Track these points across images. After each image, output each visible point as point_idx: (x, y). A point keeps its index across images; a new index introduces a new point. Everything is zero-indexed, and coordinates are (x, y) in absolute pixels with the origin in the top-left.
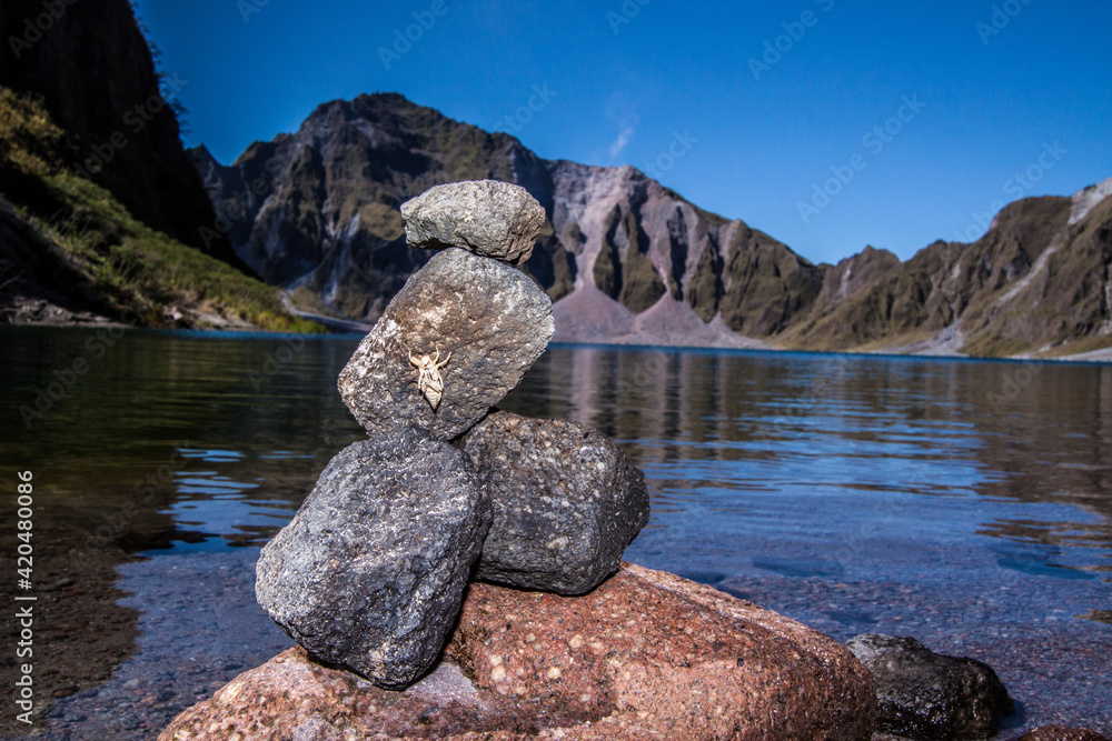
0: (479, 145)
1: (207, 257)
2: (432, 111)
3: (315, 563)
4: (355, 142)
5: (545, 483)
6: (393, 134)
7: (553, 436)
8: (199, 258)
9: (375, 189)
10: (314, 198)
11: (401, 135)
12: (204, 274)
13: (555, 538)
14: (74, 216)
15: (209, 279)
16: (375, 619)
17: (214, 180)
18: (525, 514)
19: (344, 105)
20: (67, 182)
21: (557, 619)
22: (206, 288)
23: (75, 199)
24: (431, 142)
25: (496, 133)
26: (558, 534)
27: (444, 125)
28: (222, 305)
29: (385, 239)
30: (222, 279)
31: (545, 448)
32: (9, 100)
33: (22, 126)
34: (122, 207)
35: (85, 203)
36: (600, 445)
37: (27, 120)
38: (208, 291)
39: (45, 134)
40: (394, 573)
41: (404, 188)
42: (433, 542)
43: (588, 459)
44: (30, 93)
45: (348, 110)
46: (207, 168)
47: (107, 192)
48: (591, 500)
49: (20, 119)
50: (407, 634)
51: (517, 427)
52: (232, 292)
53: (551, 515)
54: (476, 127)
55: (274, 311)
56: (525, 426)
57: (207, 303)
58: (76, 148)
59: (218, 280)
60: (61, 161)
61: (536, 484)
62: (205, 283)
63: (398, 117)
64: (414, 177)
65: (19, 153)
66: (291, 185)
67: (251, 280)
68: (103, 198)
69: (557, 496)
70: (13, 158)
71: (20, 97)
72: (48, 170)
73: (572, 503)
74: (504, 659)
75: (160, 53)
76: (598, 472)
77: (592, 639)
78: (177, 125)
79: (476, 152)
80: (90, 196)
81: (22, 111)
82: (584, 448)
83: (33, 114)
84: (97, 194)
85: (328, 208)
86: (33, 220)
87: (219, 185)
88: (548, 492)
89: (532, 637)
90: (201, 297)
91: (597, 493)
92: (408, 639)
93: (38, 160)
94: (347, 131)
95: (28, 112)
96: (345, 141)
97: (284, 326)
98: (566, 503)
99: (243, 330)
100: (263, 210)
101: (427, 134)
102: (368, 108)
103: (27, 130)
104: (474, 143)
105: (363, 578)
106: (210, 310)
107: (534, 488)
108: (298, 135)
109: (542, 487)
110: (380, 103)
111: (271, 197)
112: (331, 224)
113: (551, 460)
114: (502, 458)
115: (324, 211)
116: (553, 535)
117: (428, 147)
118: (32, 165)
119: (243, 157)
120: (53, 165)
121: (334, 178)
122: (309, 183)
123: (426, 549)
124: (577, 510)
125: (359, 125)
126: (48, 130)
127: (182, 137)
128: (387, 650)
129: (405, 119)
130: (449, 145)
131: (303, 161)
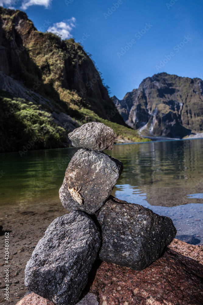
0: (189, 82)
1: (118, 125)
2: (175, 75)
3: (30, 268)
4: (154, 88)
5: (123, 230)
6: (164, 84)
7: (128, 211)
8: (116, 125)
9: (161, 100)
10: (144, 105)
11: (166, 84)
12: (118, 129)
13: (125, 252)
14: (86, 119)
15: (119, 130)
16: (50, 288)
17: (118, 104)
18: (114, 242)
19: (150, 78)
20: (83, 110)
21: (130, 280)
22: (119, 133)
23: (85, 114)
24: (175, 84)
25: (194, 78)
26: (126, 250)
27: (178, 79)
28: (123, 137)
29: (165, 113)
30: (123, 130)
31: (124, 216)
32: (69, 93)
33: (72, 98)
34: (96, 115)
35: (88, 115)
36: (145, 214)
37: (73, 96)
38: (119, 134)
39: (77, 99)
40: (54, 273)
41: (169, 98)
42: (69, 260)
43: (140, 220)
44: (73, 90)
45: (151, 79)
46: (116, 101)
47: (93, 112)
48: (140, 236)
49: (71, 97)
50: (62, 294)
51: (115, 208)
52: (125, 133)
53: (124, 243)
54: (188, 78)
55: (136, 137)
56: (118, 208)
57: (119, 137)
58: (84, 102)
59: (121, 130)
60: (81, 106)
61: (120, 230)
62: (119, 131)
63: (165, 79)
64: (171, 95)
65: (72, 105)
66: (138, 102)
67: (130, 129)
68: (92, 113)
69: (127, 235)
70: (71, 107)
71: (71, 91)
72: (79, 108)
73: (132, 238)
74: (107, 298)
75: (102, 74)
76: (144, 224)
77: (142, 290)
78: (108, 91)
79: (189, 85)
80: (89, 113)
81: (72, 95)
82: (139, 215)
83: (74, 95)
84: (90, 112)
85: (148, 107)
86: (77, 121)
87: (120, 105)
88: (124, 234)
89: (120, 288)
90: (118, 135)
91: (142, 233)
92: (63, 295)
93: (76, 106)
94: (151, 85)
95: (73, 95)
96: (151, 88)
97: (139, 140)
98: (130, 238)
99: (129, 143)
100: (131, 110)
101: (174, 82)
102: (157, 78)
103: (73, 100)
104: (188, 82)
105: (44, 274)
106: (120, 138)
107: (119, 232)
108: (139, 89)
109: (122, 231)
110: (160, 76)
111: (133, 106)
112: (150, 111)
113: (126, 220)
114: (109, 220)
115: (147, 108)
116: (124, 251)
117: (174, 86)
118: (75, 108)
119: (125, 97)
120: (80, 107)
121: (149, 99)
122: (143, 101)
123: (66, 263)
124: (134, 240)
125: (154, 83)
126: (78, 98)
127: (109, 94)
128: (56, 299)
129: (167, 79)
130: (180, 84)
131: (140, 95)
